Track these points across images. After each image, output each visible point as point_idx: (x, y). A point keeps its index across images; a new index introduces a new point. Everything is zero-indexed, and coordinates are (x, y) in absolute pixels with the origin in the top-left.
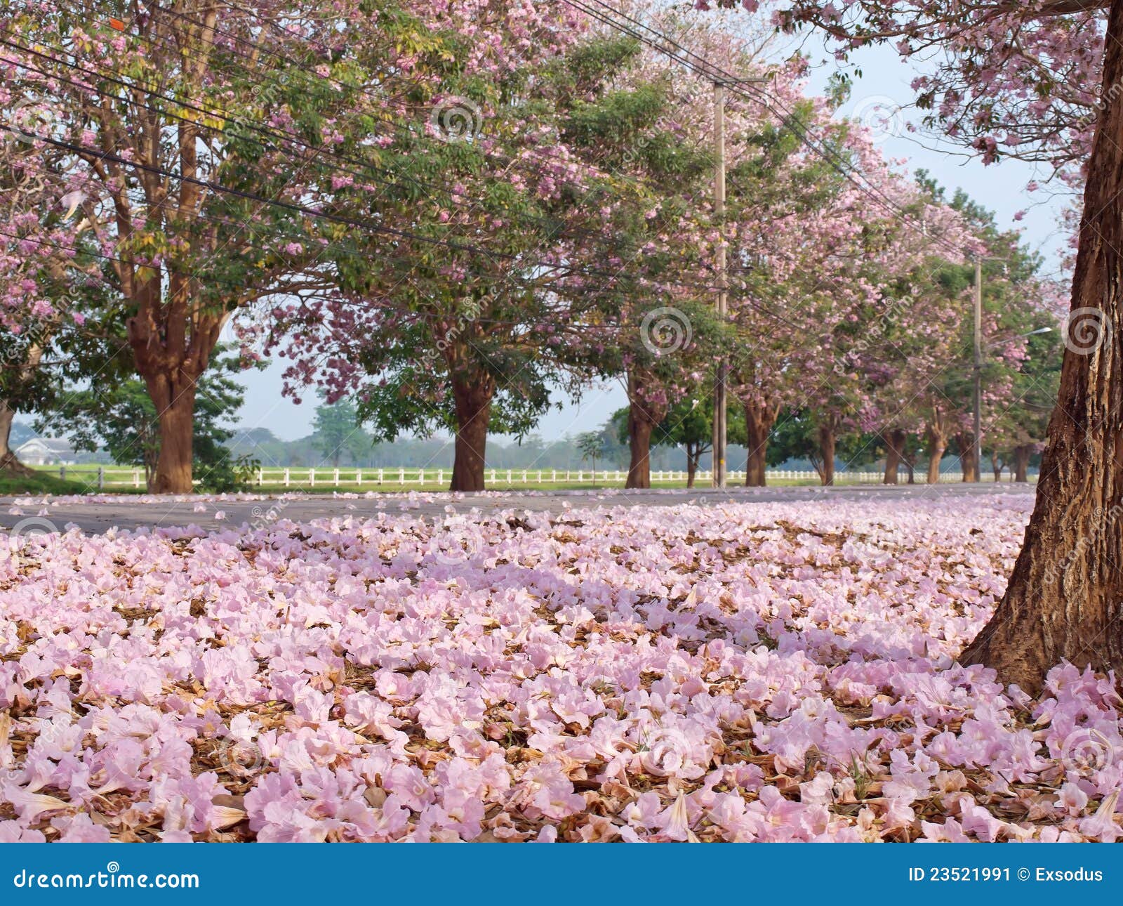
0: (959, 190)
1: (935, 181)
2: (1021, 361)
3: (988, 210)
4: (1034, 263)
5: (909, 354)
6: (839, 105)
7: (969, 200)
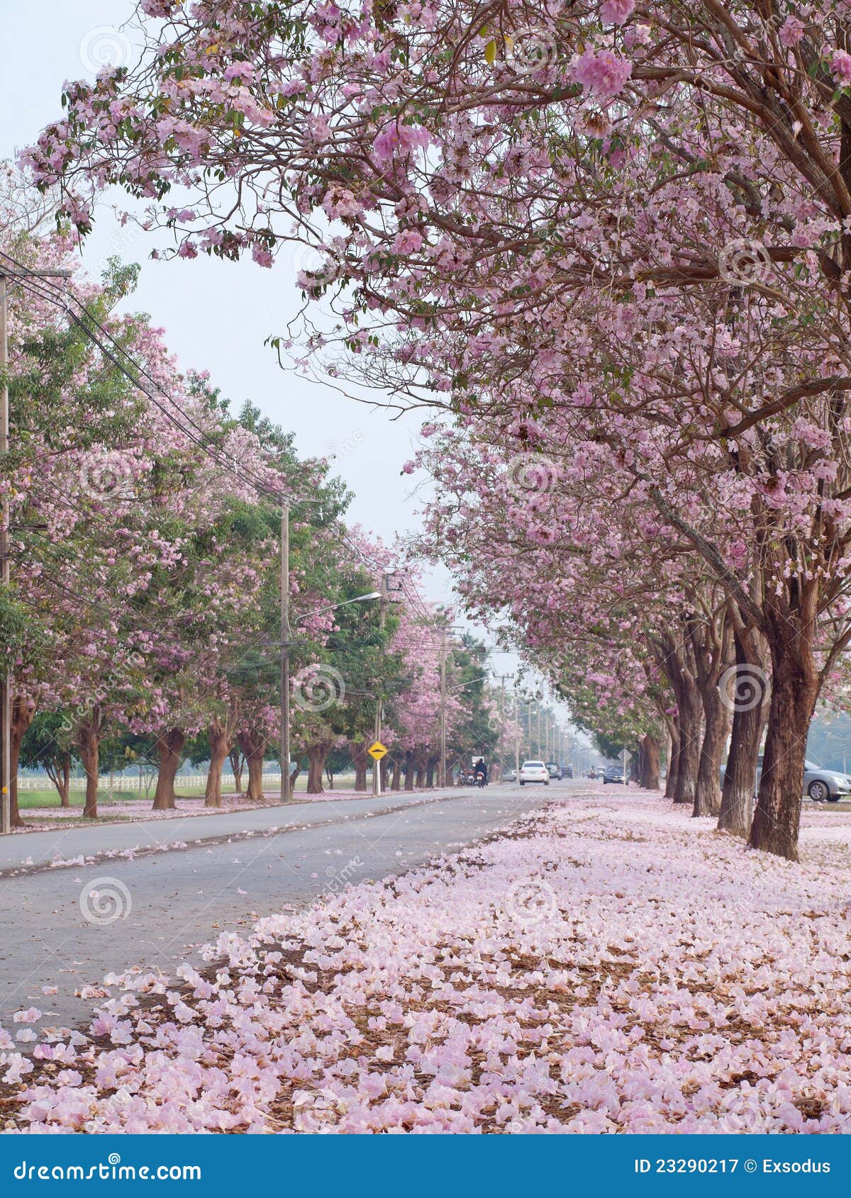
0: (249, 403)
1: (217, 391)
2: (327, 632)
3: (285, 432)
4: (340, 500)
5: (212, 631)
6: (121, 295)
7: (261, 418)
